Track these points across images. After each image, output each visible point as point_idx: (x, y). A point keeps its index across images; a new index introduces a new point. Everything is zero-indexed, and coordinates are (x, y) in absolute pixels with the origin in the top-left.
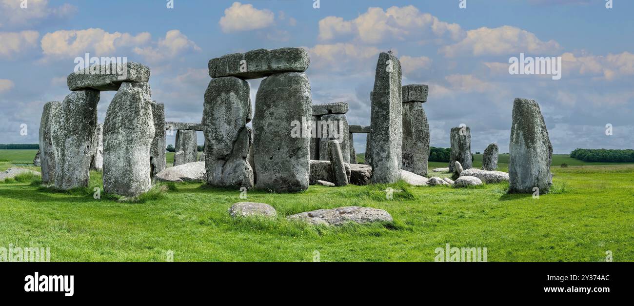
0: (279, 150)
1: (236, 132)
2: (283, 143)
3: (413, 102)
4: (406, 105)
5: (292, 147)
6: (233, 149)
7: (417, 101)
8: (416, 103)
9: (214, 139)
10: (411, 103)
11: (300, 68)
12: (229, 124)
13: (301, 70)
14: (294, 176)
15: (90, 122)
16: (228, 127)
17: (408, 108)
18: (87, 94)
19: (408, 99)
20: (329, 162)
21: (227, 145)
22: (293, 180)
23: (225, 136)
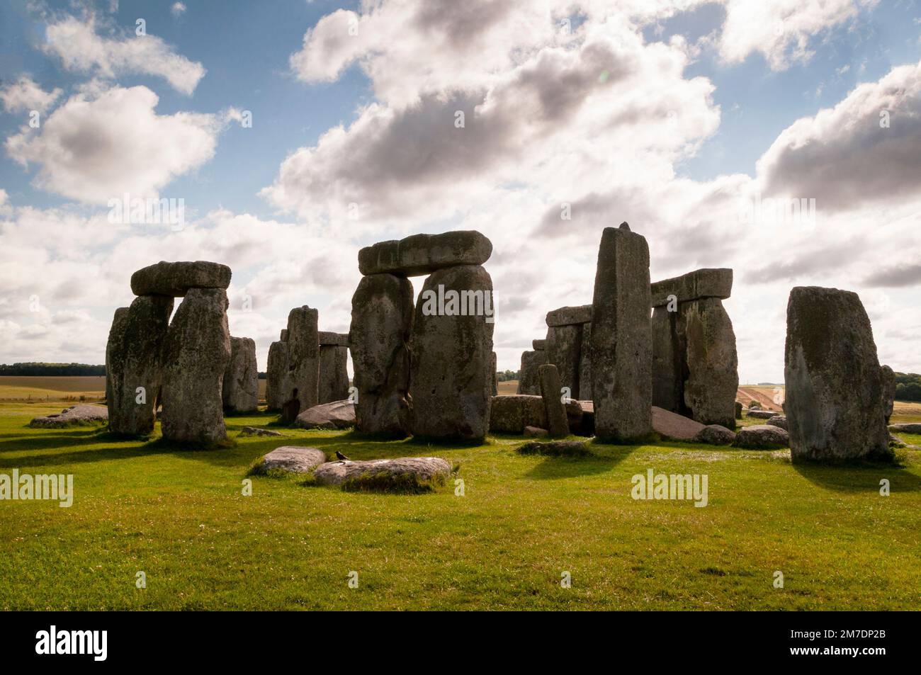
0: (443, 379)
1: (390, 354)
2: (448, 370)
3: (705, 298)
4: (694, 304)
5: (459, 375)
6: (387, 378)
7: (711, 297)
8: (709, 300)
9: (362, 364)
10: (702, 301)
11: (473, 259)
12: (382, 342)
13: (474, 262)
14: (462, 418)
15: (157, 340)
16: (381, 345)
17: (697, 308)
18: (154, 301)
19: (697, 295)
20: (540, 397)
21: (378, 372)
22: (463, 424)
23: (377, 359)
